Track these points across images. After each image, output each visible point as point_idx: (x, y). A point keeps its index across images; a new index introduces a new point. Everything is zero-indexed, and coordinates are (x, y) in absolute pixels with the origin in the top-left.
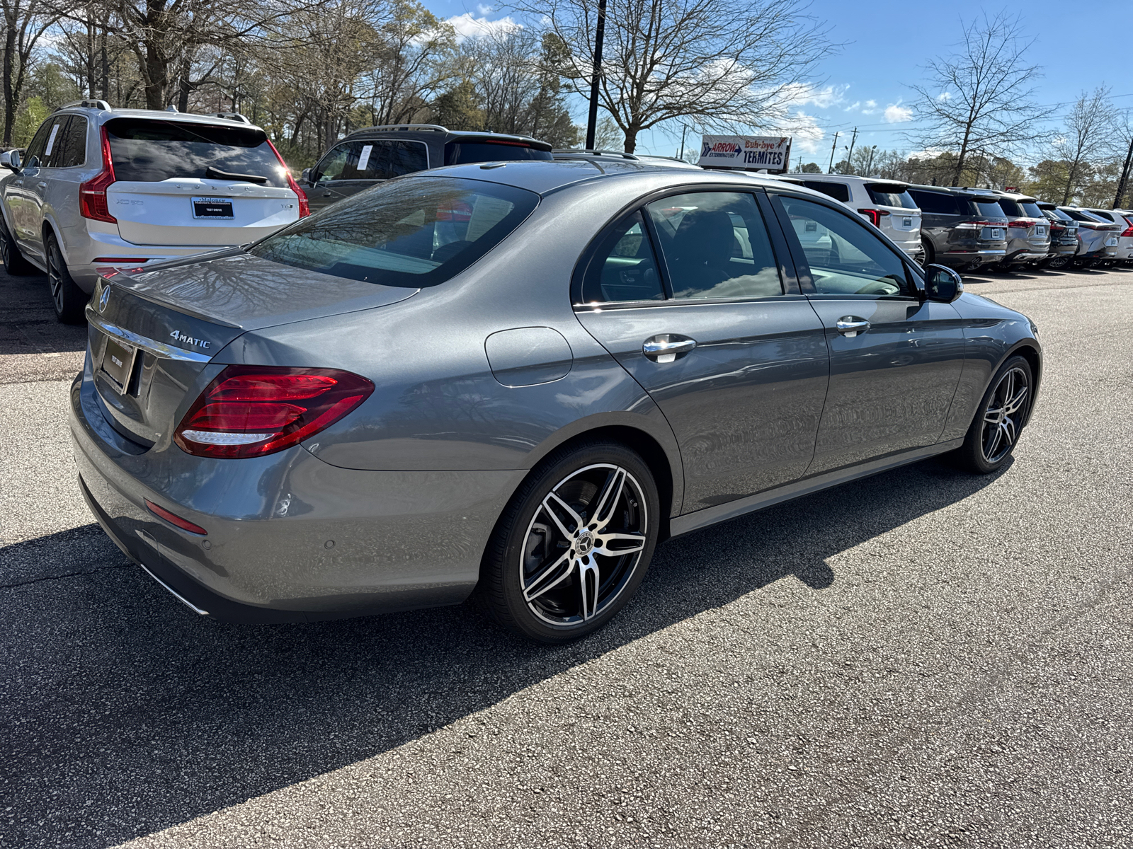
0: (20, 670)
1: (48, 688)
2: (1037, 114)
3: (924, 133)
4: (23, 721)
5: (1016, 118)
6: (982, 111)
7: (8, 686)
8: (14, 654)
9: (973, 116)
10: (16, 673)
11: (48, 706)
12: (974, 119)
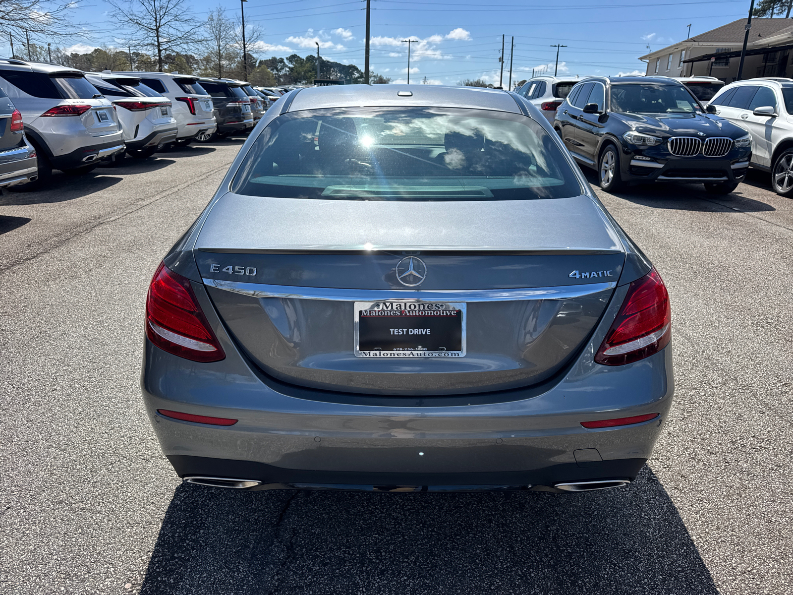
2: (198, 24)
3: (128, 37)
5: (186, 28)
6: (163, 21)
9: (158, 25)
12: (159, 26)
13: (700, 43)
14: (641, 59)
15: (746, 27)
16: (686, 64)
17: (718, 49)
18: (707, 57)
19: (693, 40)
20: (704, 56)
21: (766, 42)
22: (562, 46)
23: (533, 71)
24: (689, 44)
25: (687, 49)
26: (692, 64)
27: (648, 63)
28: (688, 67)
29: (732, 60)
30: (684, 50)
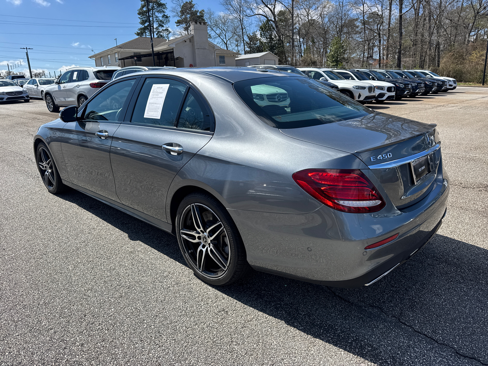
0: (469, 296)
1: (465, 284)
4: (481, 281)
7: (477, 294)
8: (465, 303)
10: (471, 296)
11: (471, 280)
13: (125, 49)
14: (90, 57)
15: (151, 41)
16: (120, 61)
17: (134, 53)
18: (132, 57)
19: (120, 47)
20: (130, 56)
21: (157, 50)
22: (29, 49)
23: (8, 65)
24: (119, 50)
25: (118, 52)
26: (124, 61)
27: (95, 60)
28: (121, 62)
29: (143, 58)
30: (116, 53)
